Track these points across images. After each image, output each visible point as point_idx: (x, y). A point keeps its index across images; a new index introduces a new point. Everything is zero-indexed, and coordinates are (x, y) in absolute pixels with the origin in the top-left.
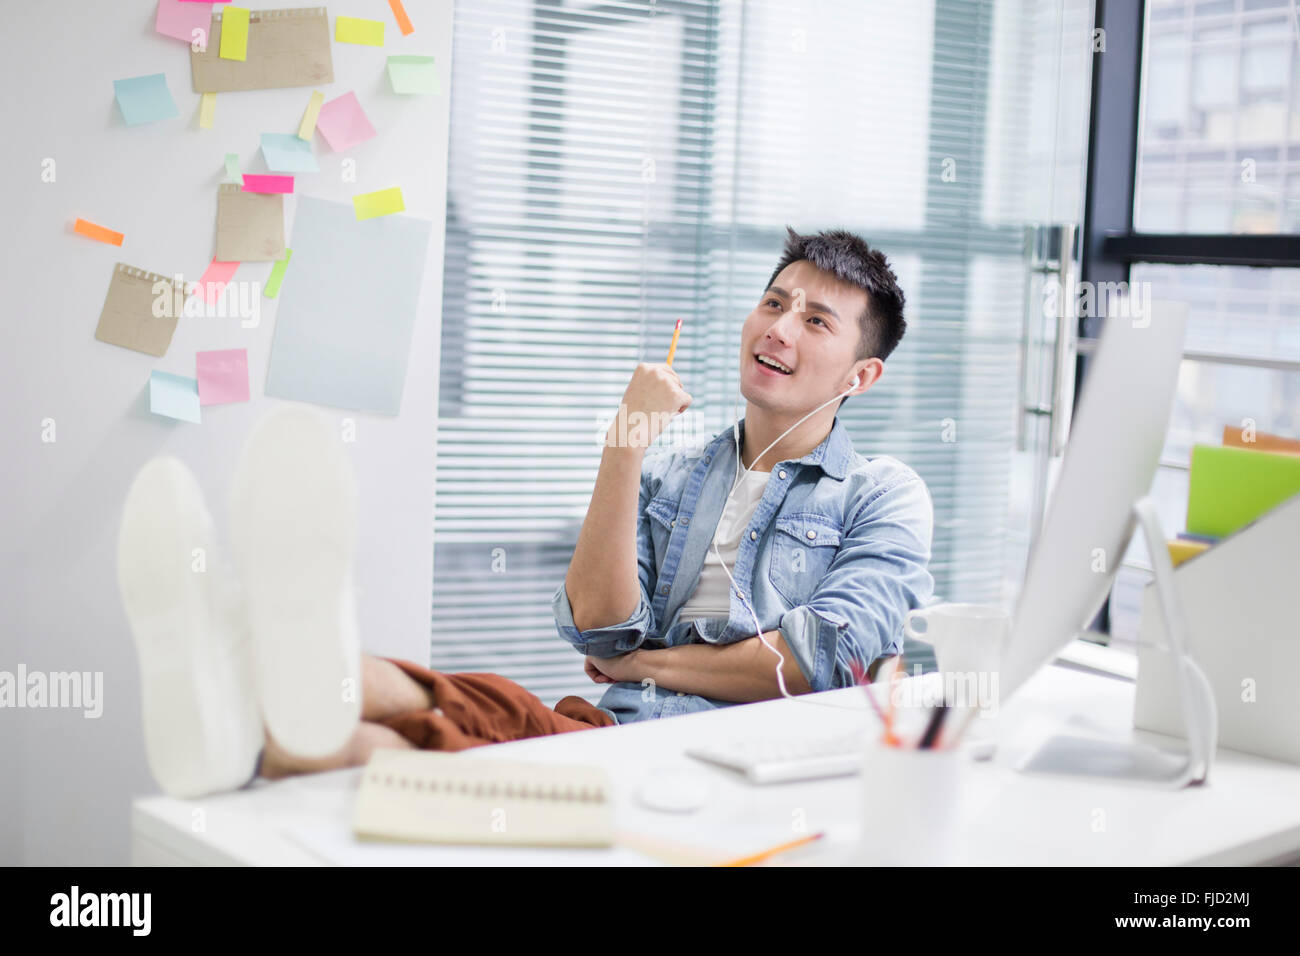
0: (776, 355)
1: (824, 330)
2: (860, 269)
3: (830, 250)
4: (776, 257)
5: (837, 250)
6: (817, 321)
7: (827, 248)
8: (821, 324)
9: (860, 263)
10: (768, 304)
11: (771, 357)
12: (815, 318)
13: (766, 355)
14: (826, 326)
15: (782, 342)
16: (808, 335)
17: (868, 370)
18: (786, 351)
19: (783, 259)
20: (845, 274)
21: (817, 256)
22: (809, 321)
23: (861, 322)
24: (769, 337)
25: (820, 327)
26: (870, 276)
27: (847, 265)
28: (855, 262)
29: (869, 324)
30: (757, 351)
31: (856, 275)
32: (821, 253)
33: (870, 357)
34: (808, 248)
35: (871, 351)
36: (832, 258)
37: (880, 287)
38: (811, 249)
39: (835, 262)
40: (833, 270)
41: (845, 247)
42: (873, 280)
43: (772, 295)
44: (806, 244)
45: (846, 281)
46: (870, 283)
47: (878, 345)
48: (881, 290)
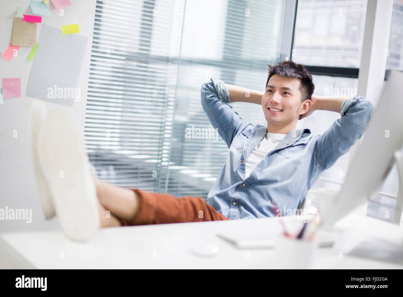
0: (276, 107)
1: (289, 95)
2: (295, 72)
3: (284, 69)
4: (267, 75)
5: (286, 68)
6: (286, 93)
7: (282, 68)
8: (287, 94)
9: (294, 70)
10: (268, 91)
11: (274, 109)
12: (285, 92)
13: (272, 108)
14: (289, 94)
15: (276, 103)
16: (284, 98)
17: (306, 104)
18: (278, 105)
19: (269, 75)
20: (290, 75)
21: (280, 72)
22: (283, 94)
23: (300, 89)
24: (271, 102)
26: (299, 74)
27: (290, 72)
28: (293, 70)
29: (303, 89)
30: (269, 107)
31: (294, 75)
32: (281, 70)
33: (306, 100)
34: (276, 70)
35: (306, 98)
36: (285, 71)
37: (303, 76)
38: (277, 70)
39: (286, 72)
40: (286, 75)
41: (288, 66)
42: (300, 75)
43: (268, 88)
44: (275, 69)
45: (292, 77)
46: (300, 76)
47: (307, 95)
48: (304, 77)
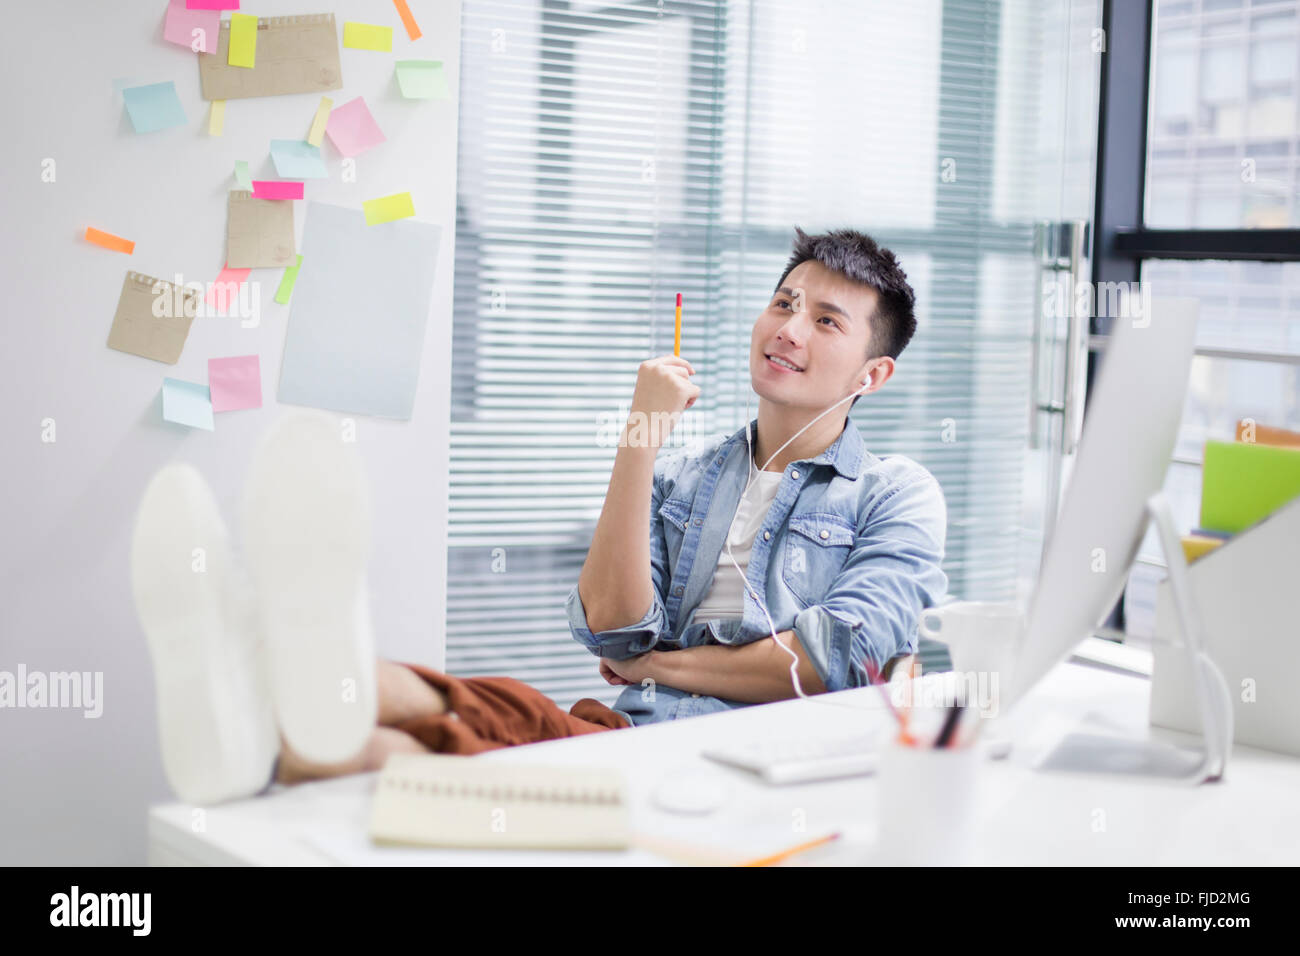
0: (787, 355)
1: (835, 329)
2: (869, 268)
3: (839, 250)
4: (785, 258)
5: (846, 250)
6: (827, 321)
7: (836, 248)
8: (831, 323)
9: (869, 262)
10: (778, 304)
11: (783, 358)
12: (825, 317)
13: (777, 356)
14: (836, 326)
15: (793, 343)
16: (819, 335)
17: (878, 368)
18: (796, 351)
19: (792, 259)
20: (854, 274)
21: (826, 256)
22: (819, 321)
23: (872, 321)
24: (779, 338)
25: (830, 327)
26: (879, 275)
27: (856, 264)
28: (864, 261)
29: (880, 323)
30: (768, 352)
31: (865, 275)
32: (830, 253)
33: (881, 356)
34: (816, 248)
35: (882, 351)
36: (840, 258)
37: (890, 285)
38: (820, 250)
39: (844, 262)
40: (842, 270)
41: (854, 246)
42: (882, 279)
43: (781, 296)
44: (815, 244)
45: (856, 280)
46: (880, 282)
47: (889, 343)
48: (891, 289)
